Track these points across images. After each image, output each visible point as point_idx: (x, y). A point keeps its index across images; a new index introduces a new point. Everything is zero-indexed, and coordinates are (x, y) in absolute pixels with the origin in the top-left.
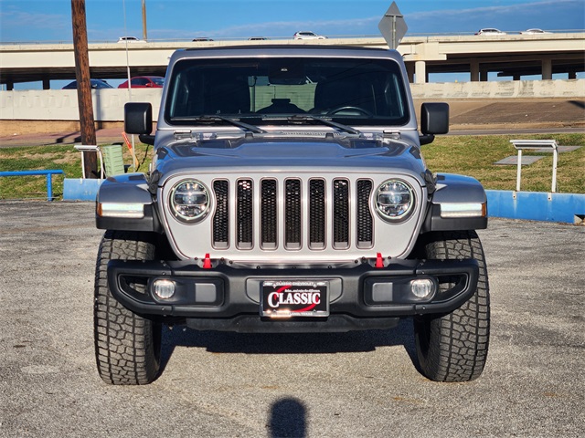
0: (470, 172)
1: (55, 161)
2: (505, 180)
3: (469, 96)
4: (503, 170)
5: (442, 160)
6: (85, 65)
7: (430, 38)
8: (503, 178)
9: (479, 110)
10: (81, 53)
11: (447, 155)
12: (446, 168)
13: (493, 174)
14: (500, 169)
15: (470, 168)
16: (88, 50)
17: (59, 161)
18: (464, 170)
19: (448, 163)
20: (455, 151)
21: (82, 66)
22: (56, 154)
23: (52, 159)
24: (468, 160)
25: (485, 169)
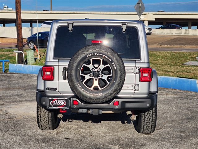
0: (173, 67)
1: (9, 55)
2: (189, 72)
3: (166, 34)
4: (187, 68)
5: (161, 61)
6: (20, 18)
7: (150, 13)
8: (188, 71)
9: (172, 40)
10: (18, 13)
11: (163, 60)
12: (163, 65)
13: (183, 69)
14: (186, 67)
15: (173, 65)
16: (21, 13)
17: (10, 55)
18: (170, 66)
19: (163, 63)
20: (166, 57)
21: (19, 19)
22: (10, 52)
23: (8, 54)
24: (172, 62)
25: (179, 66)
